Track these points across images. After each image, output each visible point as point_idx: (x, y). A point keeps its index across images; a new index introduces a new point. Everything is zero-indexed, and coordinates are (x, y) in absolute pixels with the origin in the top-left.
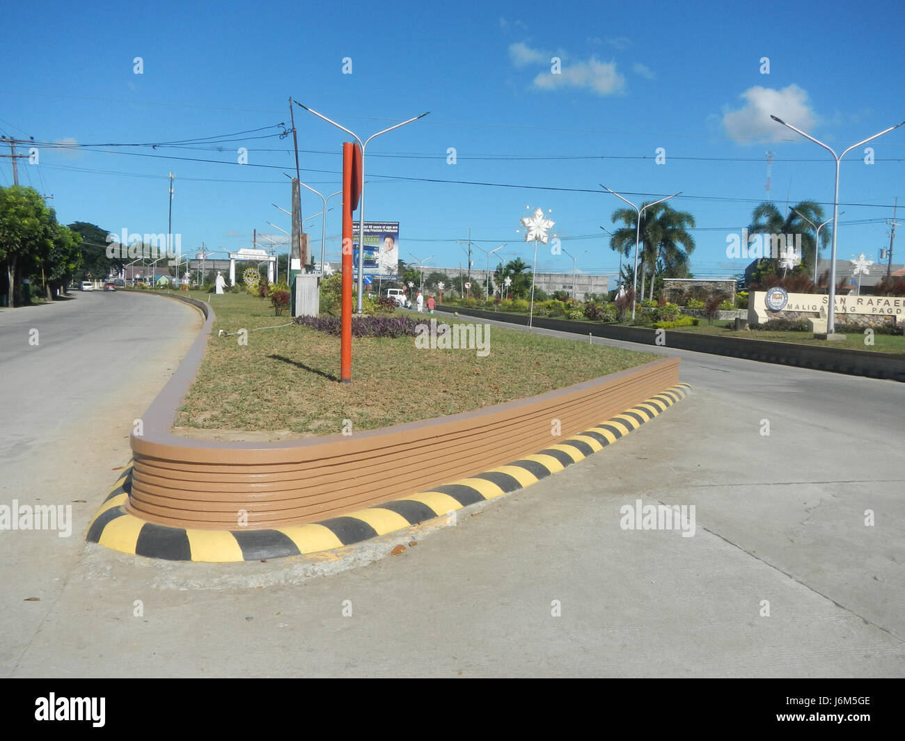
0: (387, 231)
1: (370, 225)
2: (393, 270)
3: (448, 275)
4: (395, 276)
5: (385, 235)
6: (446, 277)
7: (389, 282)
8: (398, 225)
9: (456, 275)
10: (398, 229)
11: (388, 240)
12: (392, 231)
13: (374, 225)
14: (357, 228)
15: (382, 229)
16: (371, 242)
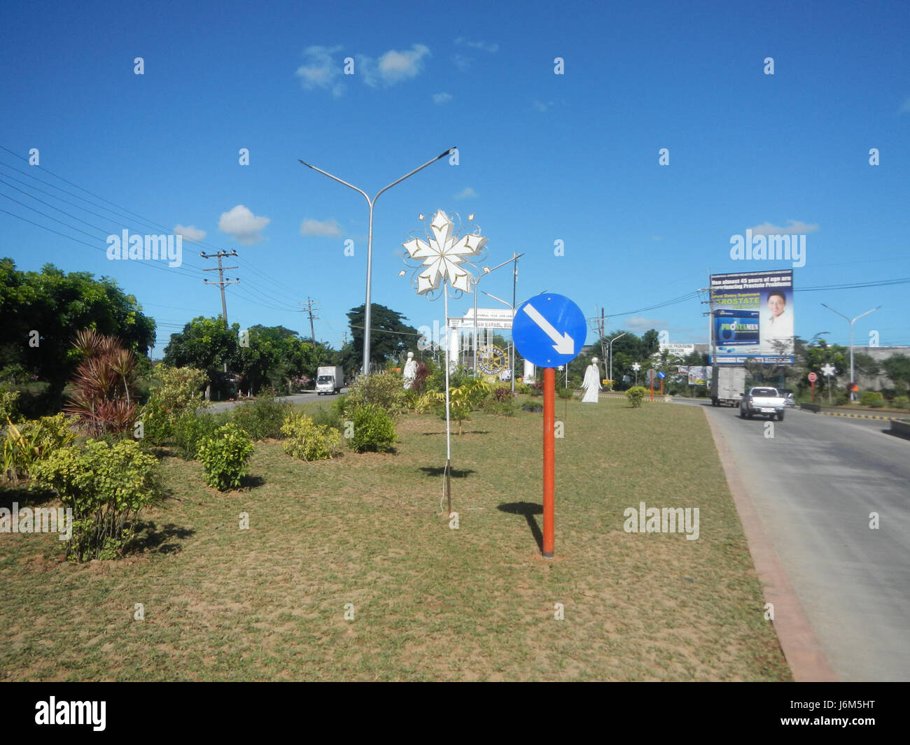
0: (773, 285)
1: (744, 277)
2: (785, 347)
4: (790, 357)
5: (769, 292)
8: (791, 275)
10: (791, 281)
11: (774, 299)
12: (781, 284)
13: (749, 277)
14: (722, 285)
15: (763, 283)
16: (746, 304)
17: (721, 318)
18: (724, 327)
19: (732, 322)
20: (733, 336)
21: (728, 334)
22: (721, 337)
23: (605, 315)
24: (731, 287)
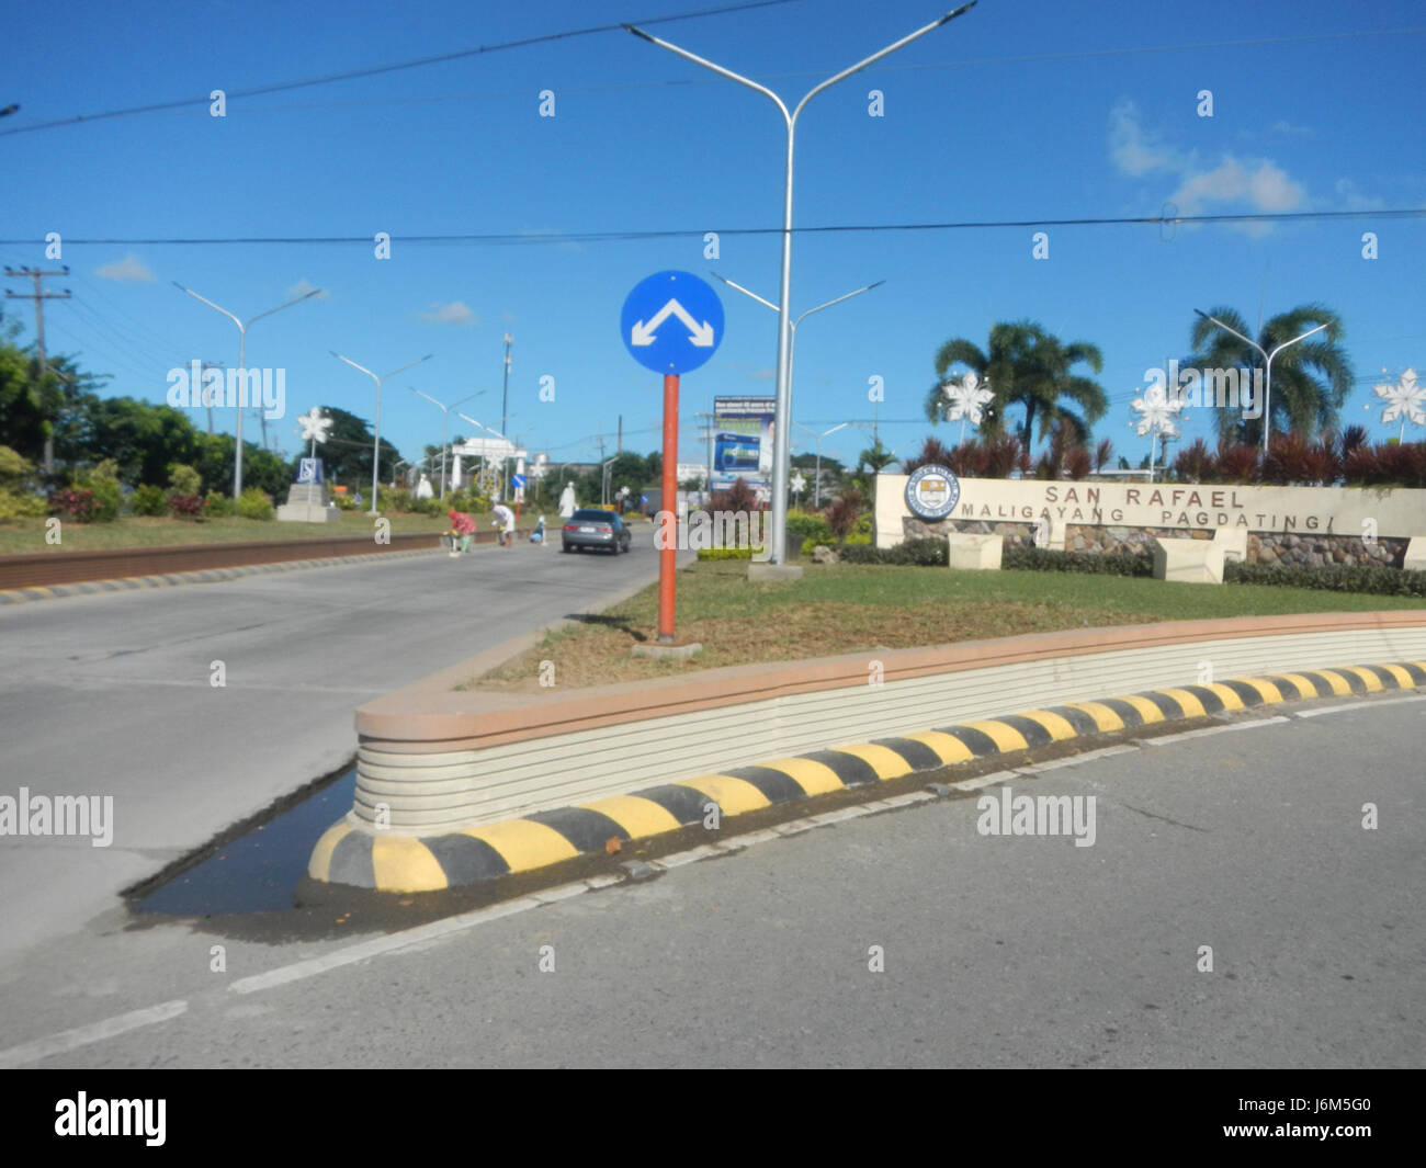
11: (773, 425)
13: (752, 401)
14: (726, 408)
15: (765, 408)
16: (748, 429)
17: (725, 443)
18: (727, 452)
19: (733, 447)
20: (734, 462)
21: (729, 459)
22: (722, 463)
23: (623, 430)
24: (734, 411)
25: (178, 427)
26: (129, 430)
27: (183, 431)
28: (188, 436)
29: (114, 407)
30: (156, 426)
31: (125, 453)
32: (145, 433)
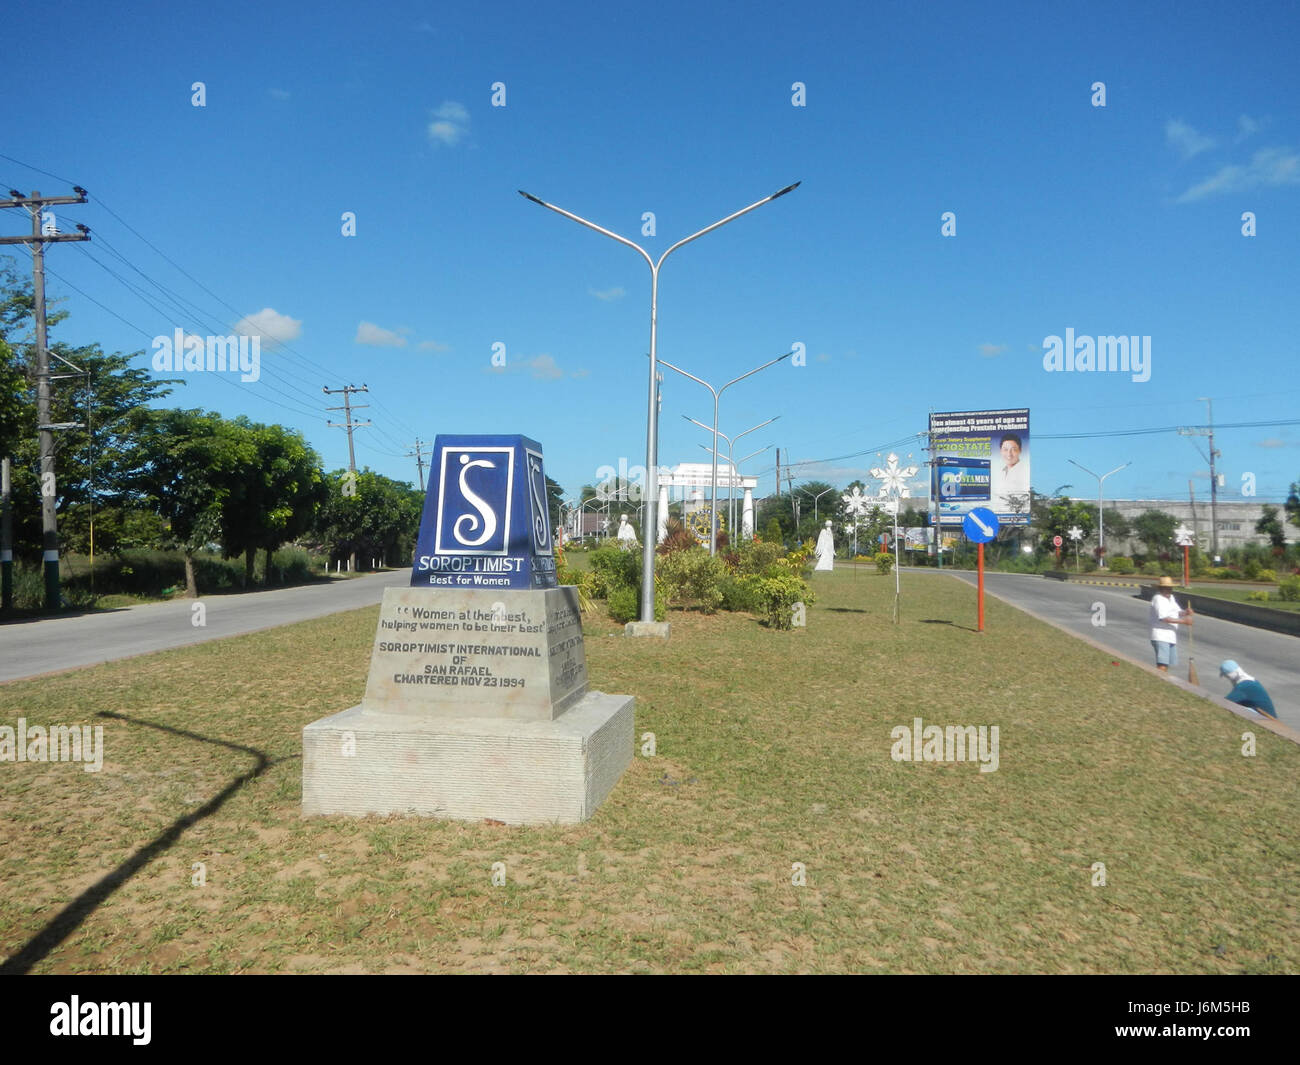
0: (1006, 427)
1: (971, 417)
2: (1021, 503)
3: (1121, 512)
4: (1026, 516)
5: (1003, 436)
6: (1119, 516)
7: (1015, 529)
8: (1027, 415)
9: (1137, 513)
10: (1028, 423)
11: (1008, 444)
12: (1015, 427)
13: (977, 417)
14: (944, 426)
15: (995, 424)
16: (974, 451)
17: (942, 468)
22: (943, 491)
24: (955, 429)
25: (287, 457)
26: (200, 457)
27: (292, 461)
28: (303, 467)
29: (178, 424)
30: (248, 452)
31: (195, 493)
32: (226, 462)
